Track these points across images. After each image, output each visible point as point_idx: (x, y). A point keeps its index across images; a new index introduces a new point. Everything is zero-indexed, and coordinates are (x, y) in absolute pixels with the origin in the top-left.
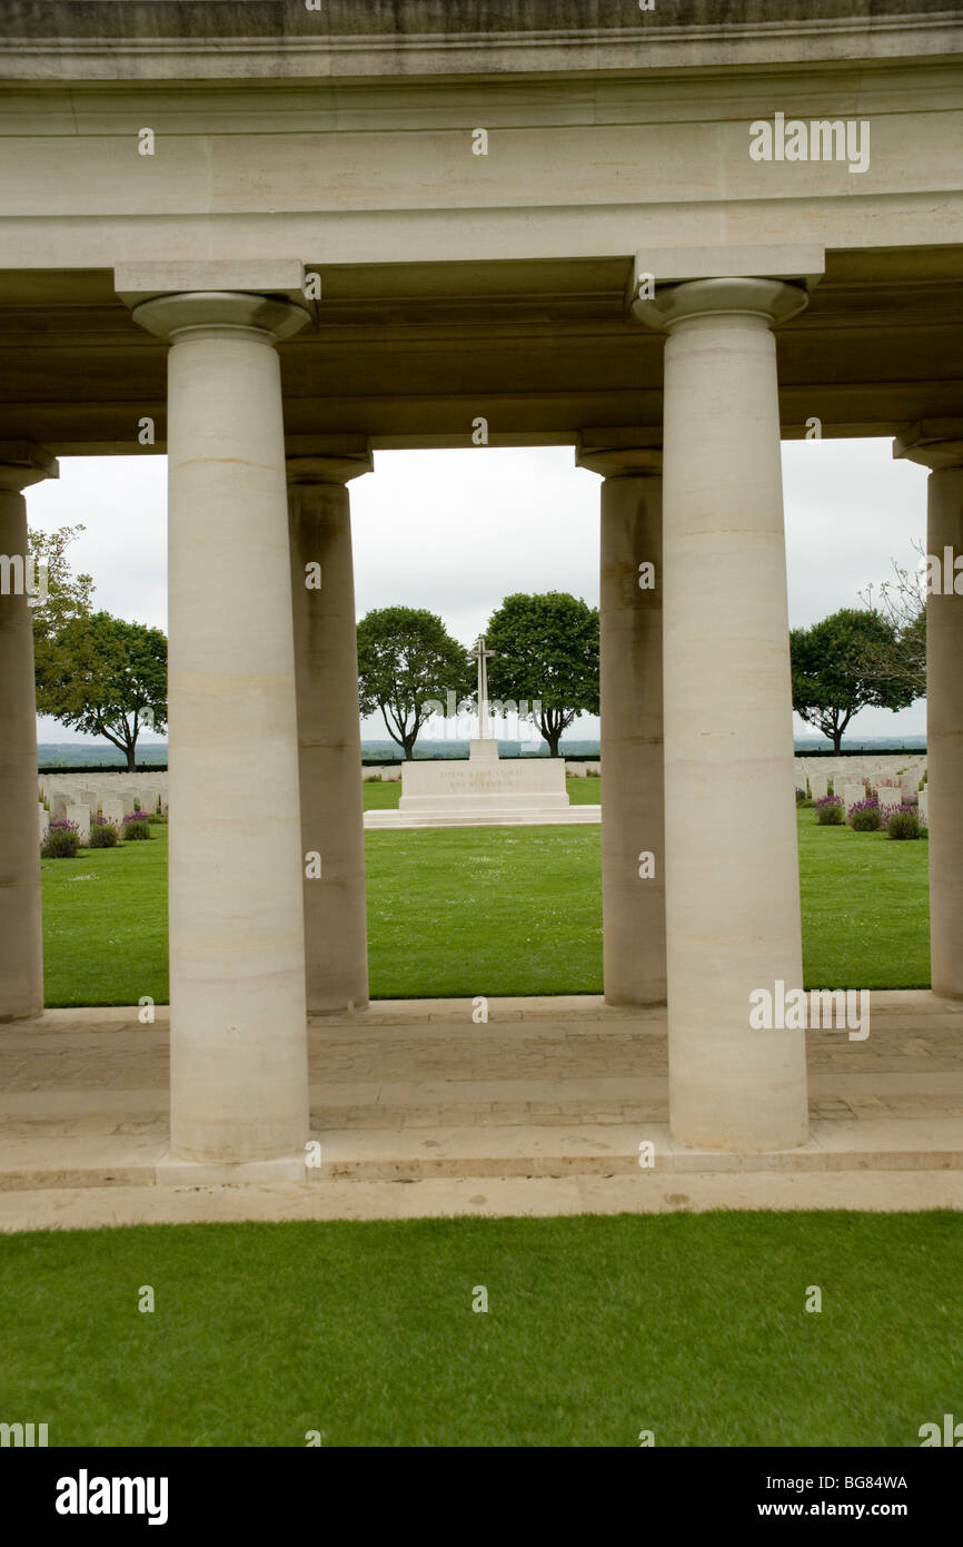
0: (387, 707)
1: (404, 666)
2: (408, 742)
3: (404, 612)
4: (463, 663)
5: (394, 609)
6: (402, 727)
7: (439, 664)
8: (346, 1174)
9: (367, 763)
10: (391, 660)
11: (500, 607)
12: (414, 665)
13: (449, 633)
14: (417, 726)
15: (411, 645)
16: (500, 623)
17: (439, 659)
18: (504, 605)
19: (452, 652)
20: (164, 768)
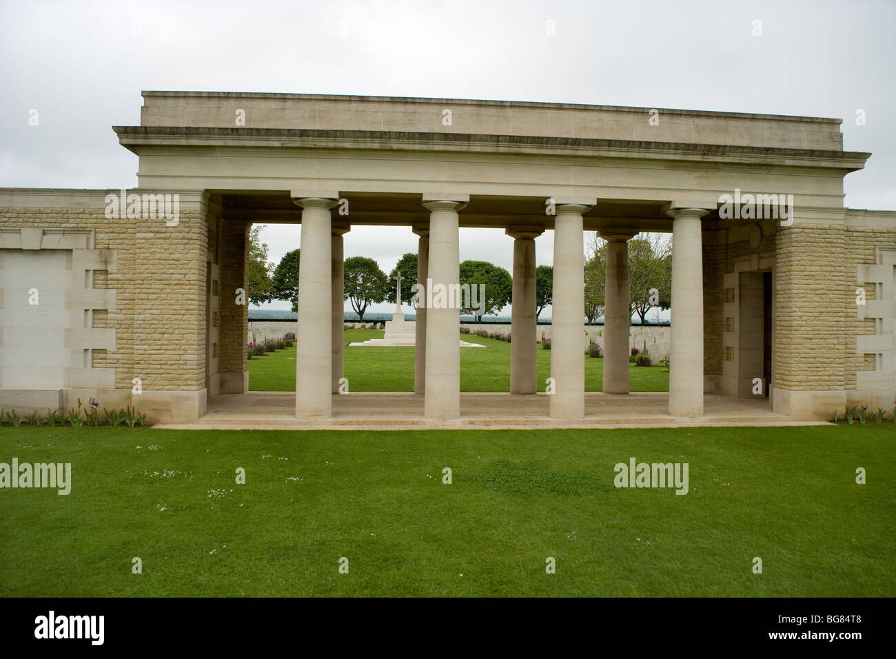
0: (353, 298)
1: (360, 281)
2: (361, 313)
3: (361, 259)
4: (385, 281)
5: (357, 258)
6: (359, 307)
7: (375, 281)
8: (472, 423)
9: (346, 321)
10: (355, 278)
11: (401, 258)
12: (365, 281)
13: (380, 268)
14: (365, 306)
15: (364, 272)
16: (401, 265)
17: (376, 278)
18: (404, 257)
19: (381, 276)
20: (296, 321)
